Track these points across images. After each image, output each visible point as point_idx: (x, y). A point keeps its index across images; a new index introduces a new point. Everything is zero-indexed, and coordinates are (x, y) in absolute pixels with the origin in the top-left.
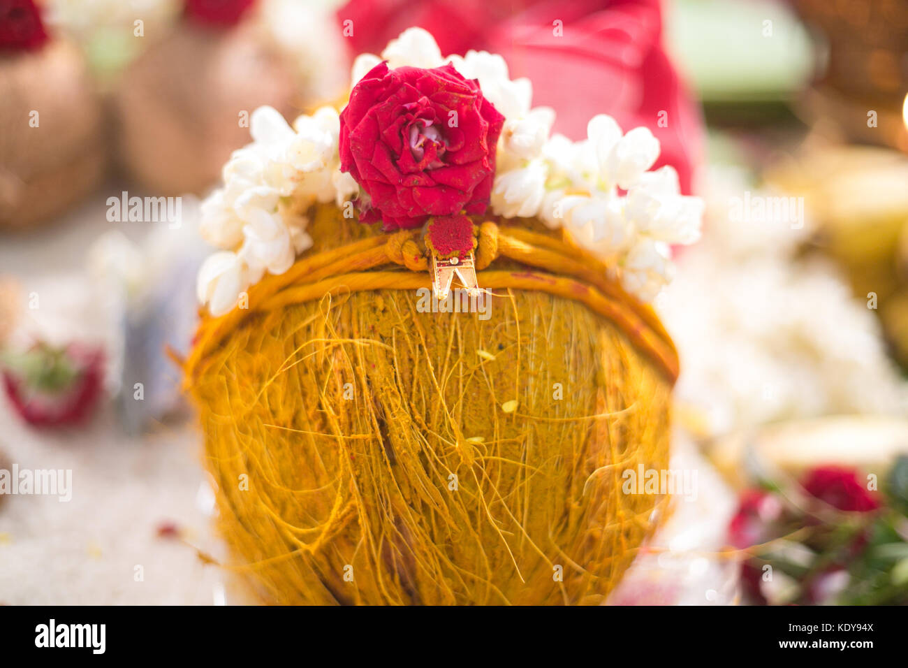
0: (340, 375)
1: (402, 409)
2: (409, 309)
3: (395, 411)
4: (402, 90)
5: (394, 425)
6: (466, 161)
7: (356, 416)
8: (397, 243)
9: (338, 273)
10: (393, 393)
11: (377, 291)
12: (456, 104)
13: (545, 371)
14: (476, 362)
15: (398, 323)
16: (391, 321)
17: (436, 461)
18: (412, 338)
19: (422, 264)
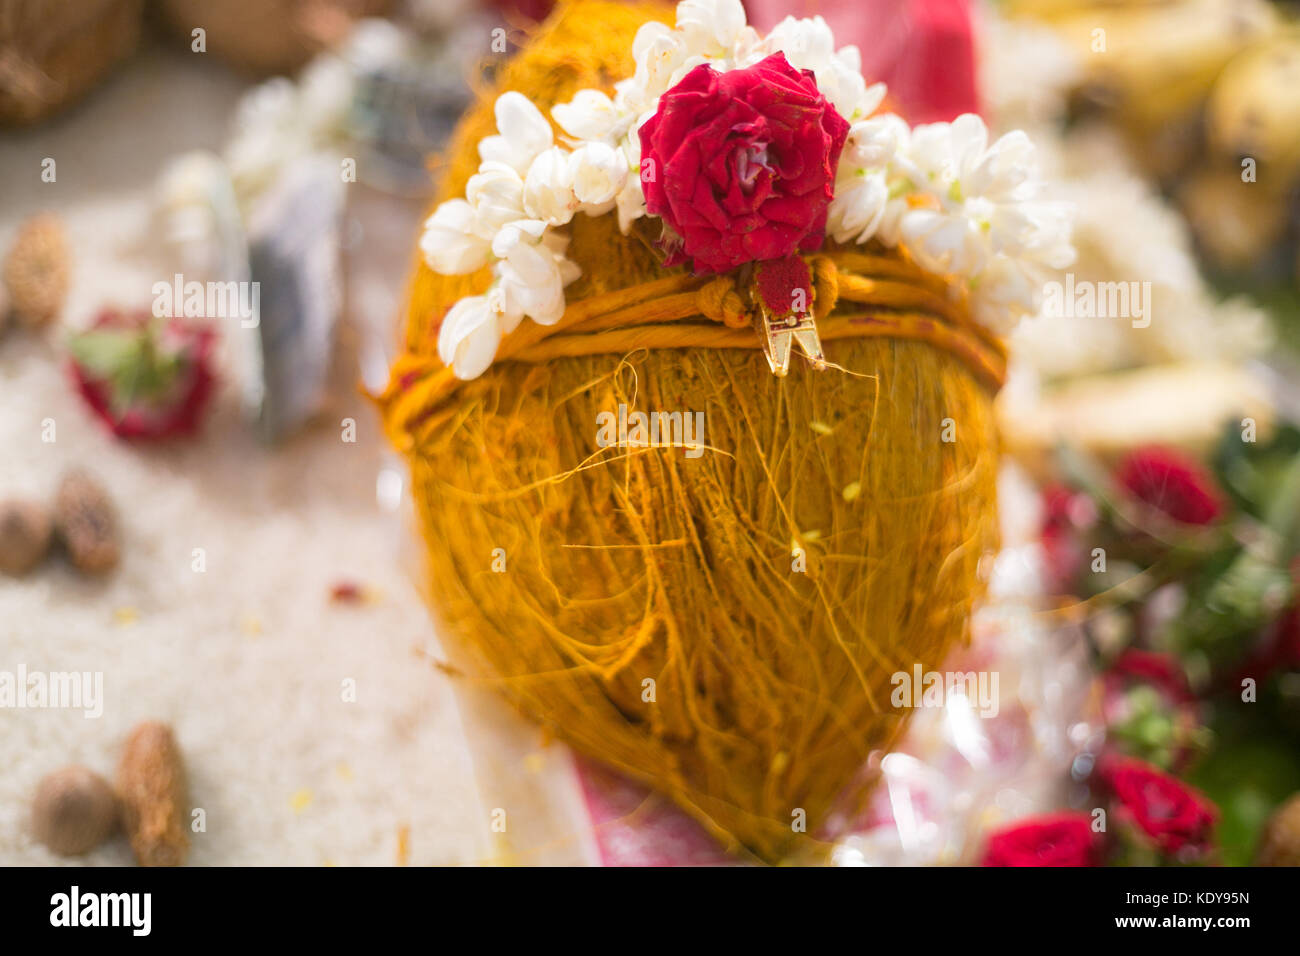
0: (641, 463)
1: (725, 508)
2: (725, 374)
3: (716, 510)
4: (732, 109)
5: (715, 527)
6: (807, 190)
7: (664, 515)
8: (717, 298)
9: (630, 325)
10: (713, 487)
11: (683, 351)
12: (797, 120)
13: (890, 442)
14: (810, 438)
15: (713, 395)
16: (704, 391)
17: (765, 566)
18: (733, 414)
19: (747, 321)
